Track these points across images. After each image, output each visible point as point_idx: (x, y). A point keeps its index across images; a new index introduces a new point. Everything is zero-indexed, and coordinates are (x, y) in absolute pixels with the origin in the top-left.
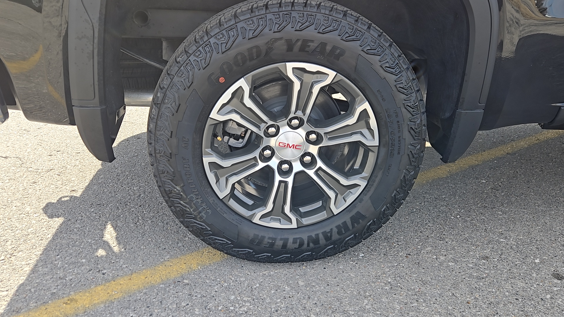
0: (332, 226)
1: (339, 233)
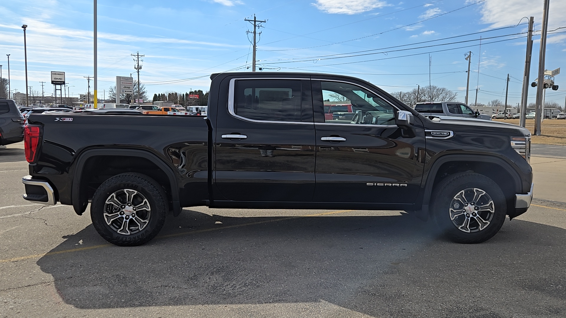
0: (140, 234)
1: (141, 236)
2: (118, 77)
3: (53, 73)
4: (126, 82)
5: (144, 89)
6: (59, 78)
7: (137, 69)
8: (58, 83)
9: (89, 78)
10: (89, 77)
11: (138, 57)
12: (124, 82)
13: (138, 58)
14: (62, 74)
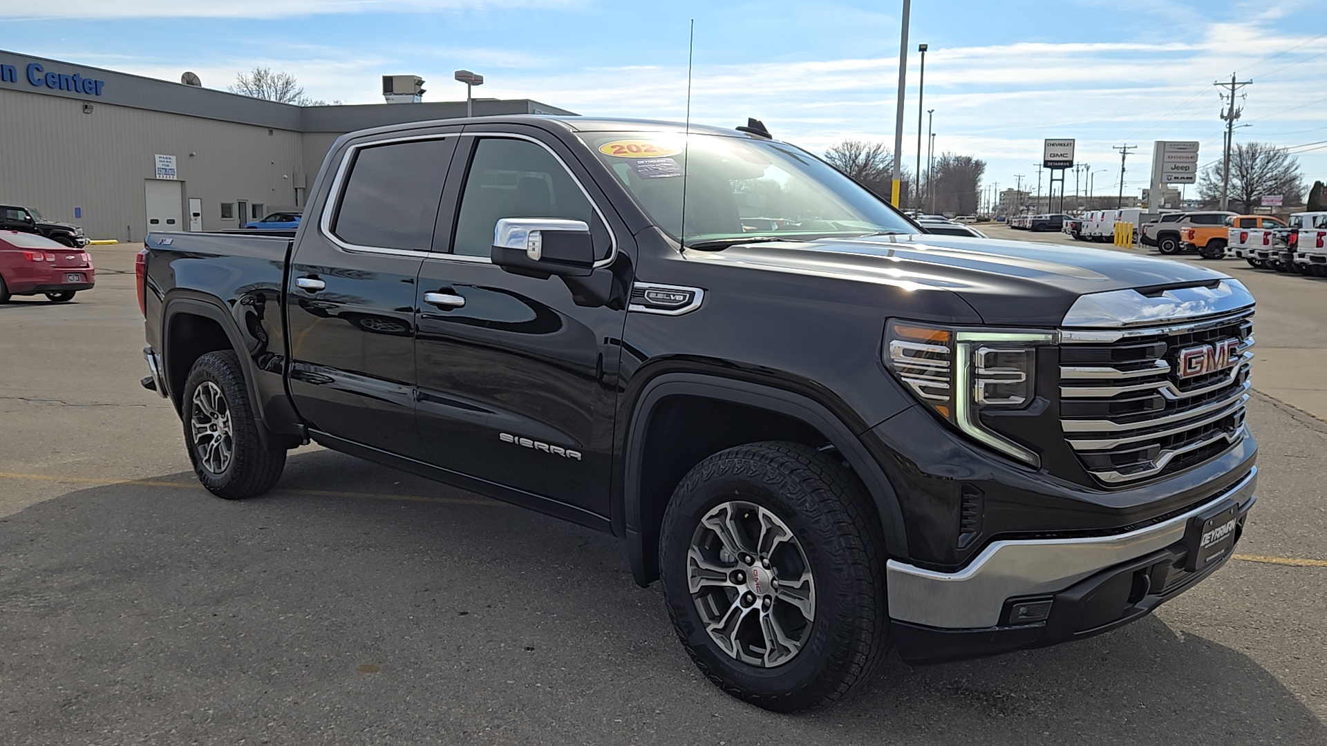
2: (1159, 144)
3: (1049, 143)
4: (1179, 155)
5: (1296, 169)
6: (1061, 155)
7: (1226, 120)
8: (1059, 164)
9: (1125, 151)
10: (1125, 148)
11: (1233, 87)
12: (1173, 155)
13: (1233, 90)
14: (1068, 144)
